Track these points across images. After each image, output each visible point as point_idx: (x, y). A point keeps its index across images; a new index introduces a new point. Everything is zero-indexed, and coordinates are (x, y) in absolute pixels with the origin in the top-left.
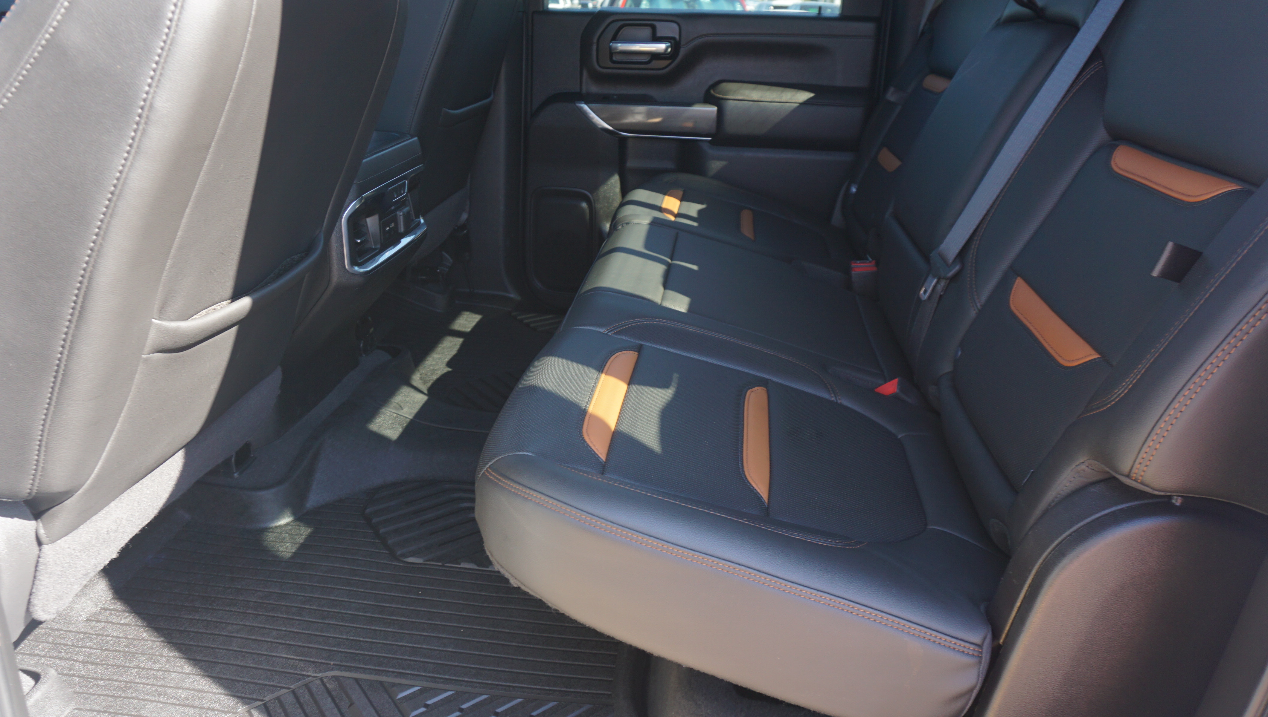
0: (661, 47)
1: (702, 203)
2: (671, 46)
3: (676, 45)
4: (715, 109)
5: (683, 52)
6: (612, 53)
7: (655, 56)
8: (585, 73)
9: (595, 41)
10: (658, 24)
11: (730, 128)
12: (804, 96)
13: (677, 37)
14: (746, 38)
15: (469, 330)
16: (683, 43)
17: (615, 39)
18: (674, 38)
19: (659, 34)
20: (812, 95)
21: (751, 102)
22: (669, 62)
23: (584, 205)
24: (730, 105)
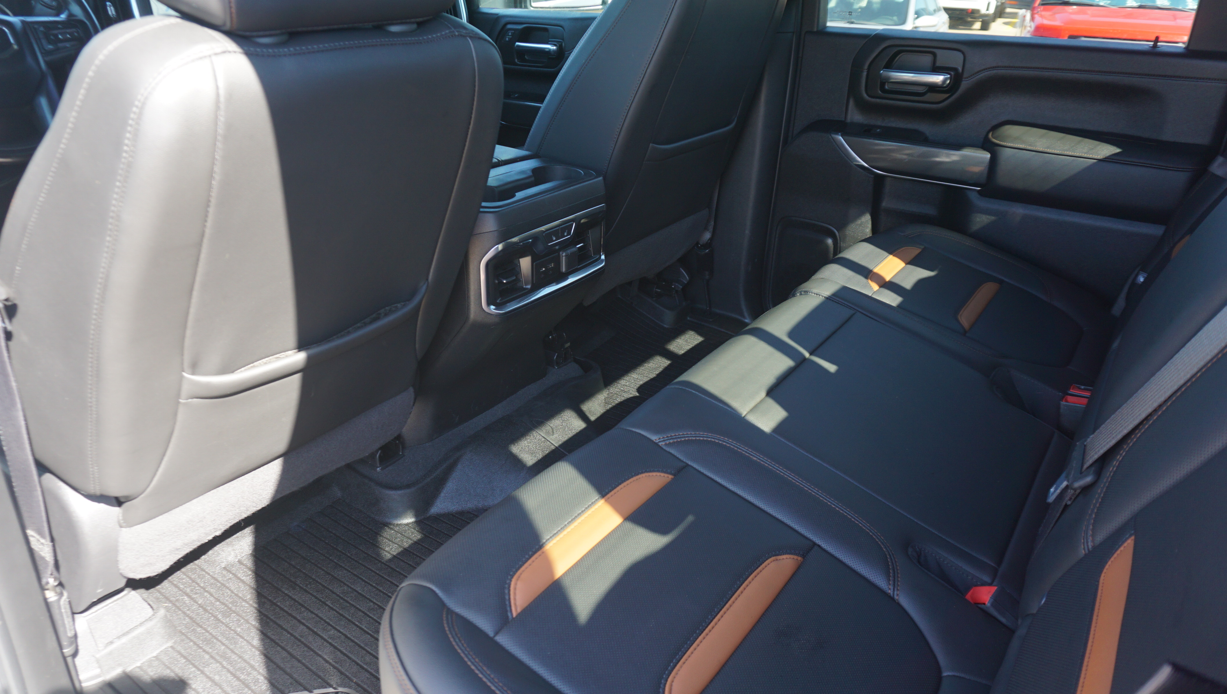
0: (938, 79)
1: (932, 270)
2: (950, 78)
3: (957, 77)
4: (988, 156)
5: (965, 85)
6: (884, 82)
7: (932, 88)
8: (851, 103)
9: (866, 67)
10: (938, 52)
11: (1003, 179)
12: (1106, 150)
13: (960, 69)
14: (1047, 74)
15: (682, 352)
16: (965, 75)
17: (889, 66)
18: (955, 69)
19: (938, 64)
20: (1118, 150)
21: (1034, 153)
22: (947, 95)
23: (830, 241)
24: (1006, 154)
